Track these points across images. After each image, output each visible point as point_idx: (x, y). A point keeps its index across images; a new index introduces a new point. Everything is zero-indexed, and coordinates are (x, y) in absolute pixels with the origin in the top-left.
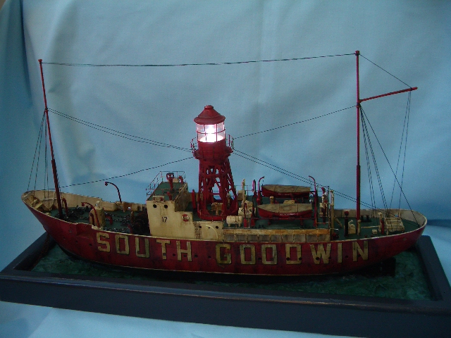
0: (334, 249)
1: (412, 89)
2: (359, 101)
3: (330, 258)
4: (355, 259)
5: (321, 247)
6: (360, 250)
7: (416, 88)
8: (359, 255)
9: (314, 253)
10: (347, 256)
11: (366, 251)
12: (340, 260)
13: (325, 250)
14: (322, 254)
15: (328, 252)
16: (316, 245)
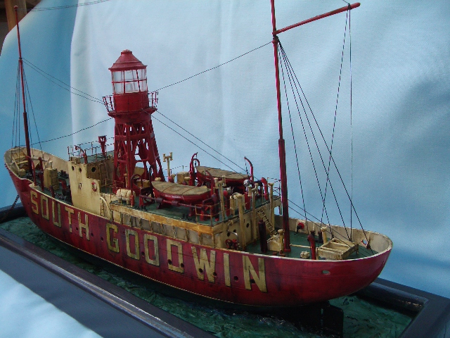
0: (219, 262)
1: (350, 7)
2: (275, 32)
3: (215, 274)
4: (248, 286)
5: (203, 253)
6: (253, 272)
7: (358, 5)
8: (252, 281)
9: (196, 260)
10: (236, 278)
11: (262, 275)
12: (228, 281)
13: (209, 261)
14: (205, 264)
15: (213, 264)
16: (198, 248)
